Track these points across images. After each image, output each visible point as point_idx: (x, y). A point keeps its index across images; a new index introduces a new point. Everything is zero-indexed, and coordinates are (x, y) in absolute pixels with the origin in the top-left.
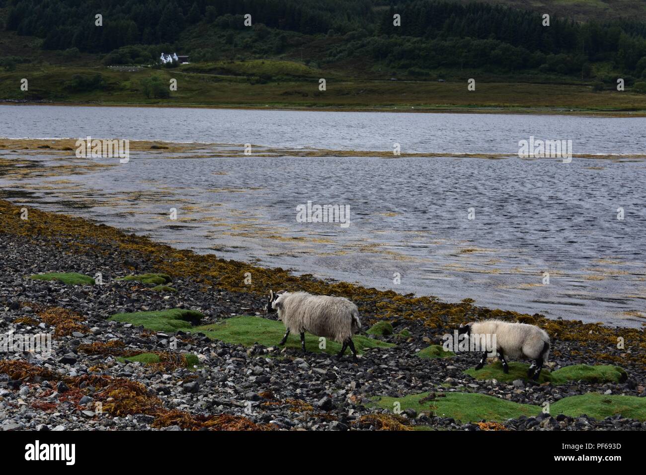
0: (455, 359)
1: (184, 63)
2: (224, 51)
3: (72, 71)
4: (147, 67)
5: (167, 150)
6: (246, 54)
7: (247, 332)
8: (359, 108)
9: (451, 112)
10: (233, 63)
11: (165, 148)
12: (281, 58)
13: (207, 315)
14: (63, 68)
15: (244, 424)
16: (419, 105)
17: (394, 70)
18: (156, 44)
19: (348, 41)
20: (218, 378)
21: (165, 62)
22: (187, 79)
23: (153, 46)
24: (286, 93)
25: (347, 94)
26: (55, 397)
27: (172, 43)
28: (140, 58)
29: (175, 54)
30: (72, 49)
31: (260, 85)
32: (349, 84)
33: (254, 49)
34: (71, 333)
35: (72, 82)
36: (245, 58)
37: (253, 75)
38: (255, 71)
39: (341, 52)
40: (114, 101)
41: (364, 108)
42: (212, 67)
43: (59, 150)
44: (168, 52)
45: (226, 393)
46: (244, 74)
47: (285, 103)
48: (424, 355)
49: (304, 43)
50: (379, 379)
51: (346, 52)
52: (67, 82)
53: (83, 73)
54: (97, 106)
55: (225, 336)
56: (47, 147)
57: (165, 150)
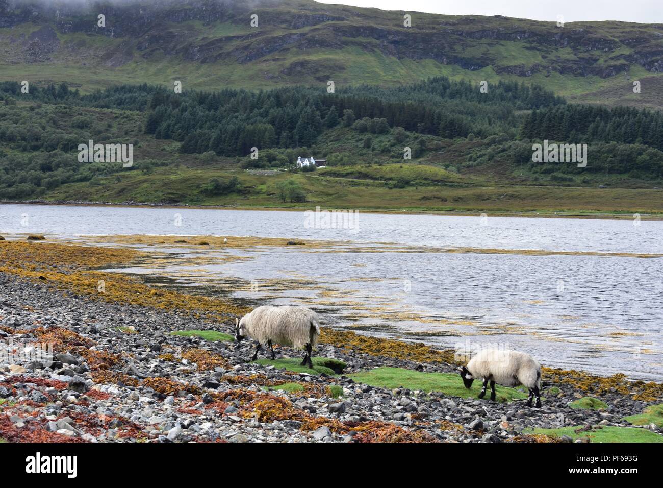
0: (610, 411)
1: (321, 167)
2: (361, 155)
3: (210, 174)
4: (284, 171)
5: (303, 246)
6: (383, 158)
7: (392, 378)
8: (499, 214)
9: (595, 217)
10: (371, 166)
11: (301, 244)
12: (420, 163)
13: (350, 366)
14: (199, 171)
15: (394, 429)
16: (563, 211)
17: (536, 175)
18: (293, 147)
19: (489, 145)
20: (364, 405)
21: (302, 166)
22: (324, 183)
23: (289, 150)
24: (424, 197)
25: (488, 199)
26: (200, 406)
27: (309, 146)
28: (277, 162)
29: (312, 158)
30: (209, 152)
31: (398, 190)
32: (490, 190)
33: (392, 153)
34: (213, 368)
35: (209, 185)
36: (382, 162)
37: (391, 179)
38: (393, 175)
39: (481, 156)
40: (250, 205)
41: (505, 214)
42: (349, 171)
43: (195, 244)
44: (305, 156)
45: (373, 415)
46: (381, 178)
47: (423, 208)
48: (576, 406)
49: (443, 147)
50: (531, 418)
51: (487, 157)
52: (204, 185)
53: (219, 176)
54: (233, 209)
55: (369, 380)
56: (184, 242)
57: (301, 246)
